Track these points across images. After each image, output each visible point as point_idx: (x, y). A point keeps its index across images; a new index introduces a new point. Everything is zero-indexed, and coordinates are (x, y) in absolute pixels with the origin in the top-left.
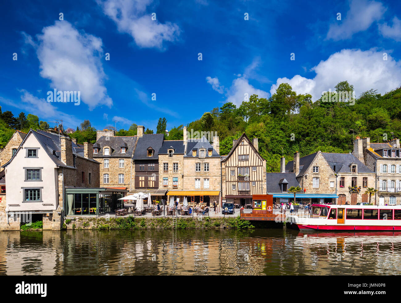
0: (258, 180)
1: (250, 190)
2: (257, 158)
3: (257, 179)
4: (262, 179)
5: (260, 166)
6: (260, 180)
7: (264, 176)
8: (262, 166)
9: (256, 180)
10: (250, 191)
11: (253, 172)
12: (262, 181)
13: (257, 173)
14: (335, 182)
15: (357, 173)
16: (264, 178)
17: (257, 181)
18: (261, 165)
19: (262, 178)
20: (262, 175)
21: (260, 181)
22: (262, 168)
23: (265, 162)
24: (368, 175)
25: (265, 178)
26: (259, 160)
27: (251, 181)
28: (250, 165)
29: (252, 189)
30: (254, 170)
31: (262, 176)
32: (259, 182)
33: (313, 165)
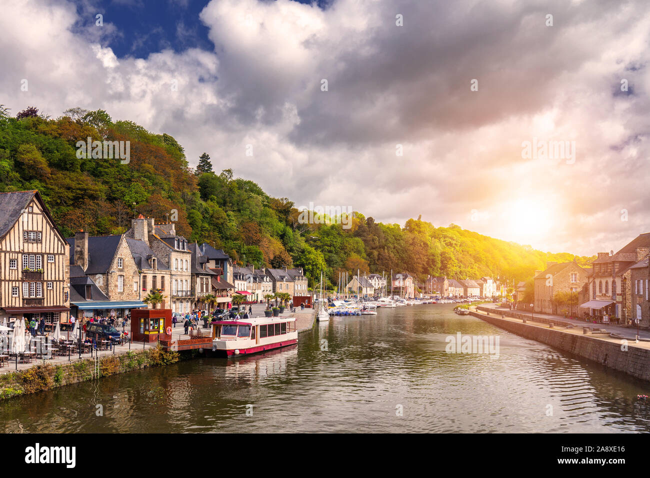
0: (57, 279)
1: (43, 296)
2: (56, 239)
3: (55, 277)
4: (63, 278)
5: (61, 254)
6: (61, 279)
7: (67, 272)
8: (64, 254)
9: (53, 279)
10: (44, 299)
11: (49, 265)
12: (63, 281)
13: (55, 266)
14: (139, 283)
15: (157, 271)
16: (66, 276)
17: (55, 281)
18: (63, 252)
19: (63, 275)
20: (63, 270)
21: (60, 281)
22: (63, 259)
23: (67, 247)
24: (164, 273)
25: (68, 275)
26: (60, 243)
27: (45, 281)
28: (44, 251)
29: (47, 296)
30: (52, 261)
31: (63, 273)
32: (58, 283)
33: (118, 256)
